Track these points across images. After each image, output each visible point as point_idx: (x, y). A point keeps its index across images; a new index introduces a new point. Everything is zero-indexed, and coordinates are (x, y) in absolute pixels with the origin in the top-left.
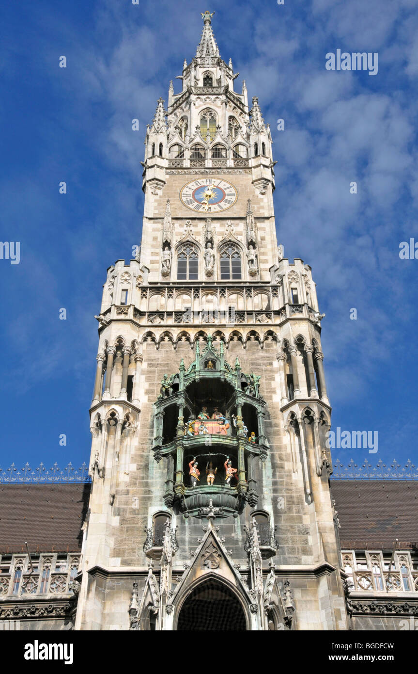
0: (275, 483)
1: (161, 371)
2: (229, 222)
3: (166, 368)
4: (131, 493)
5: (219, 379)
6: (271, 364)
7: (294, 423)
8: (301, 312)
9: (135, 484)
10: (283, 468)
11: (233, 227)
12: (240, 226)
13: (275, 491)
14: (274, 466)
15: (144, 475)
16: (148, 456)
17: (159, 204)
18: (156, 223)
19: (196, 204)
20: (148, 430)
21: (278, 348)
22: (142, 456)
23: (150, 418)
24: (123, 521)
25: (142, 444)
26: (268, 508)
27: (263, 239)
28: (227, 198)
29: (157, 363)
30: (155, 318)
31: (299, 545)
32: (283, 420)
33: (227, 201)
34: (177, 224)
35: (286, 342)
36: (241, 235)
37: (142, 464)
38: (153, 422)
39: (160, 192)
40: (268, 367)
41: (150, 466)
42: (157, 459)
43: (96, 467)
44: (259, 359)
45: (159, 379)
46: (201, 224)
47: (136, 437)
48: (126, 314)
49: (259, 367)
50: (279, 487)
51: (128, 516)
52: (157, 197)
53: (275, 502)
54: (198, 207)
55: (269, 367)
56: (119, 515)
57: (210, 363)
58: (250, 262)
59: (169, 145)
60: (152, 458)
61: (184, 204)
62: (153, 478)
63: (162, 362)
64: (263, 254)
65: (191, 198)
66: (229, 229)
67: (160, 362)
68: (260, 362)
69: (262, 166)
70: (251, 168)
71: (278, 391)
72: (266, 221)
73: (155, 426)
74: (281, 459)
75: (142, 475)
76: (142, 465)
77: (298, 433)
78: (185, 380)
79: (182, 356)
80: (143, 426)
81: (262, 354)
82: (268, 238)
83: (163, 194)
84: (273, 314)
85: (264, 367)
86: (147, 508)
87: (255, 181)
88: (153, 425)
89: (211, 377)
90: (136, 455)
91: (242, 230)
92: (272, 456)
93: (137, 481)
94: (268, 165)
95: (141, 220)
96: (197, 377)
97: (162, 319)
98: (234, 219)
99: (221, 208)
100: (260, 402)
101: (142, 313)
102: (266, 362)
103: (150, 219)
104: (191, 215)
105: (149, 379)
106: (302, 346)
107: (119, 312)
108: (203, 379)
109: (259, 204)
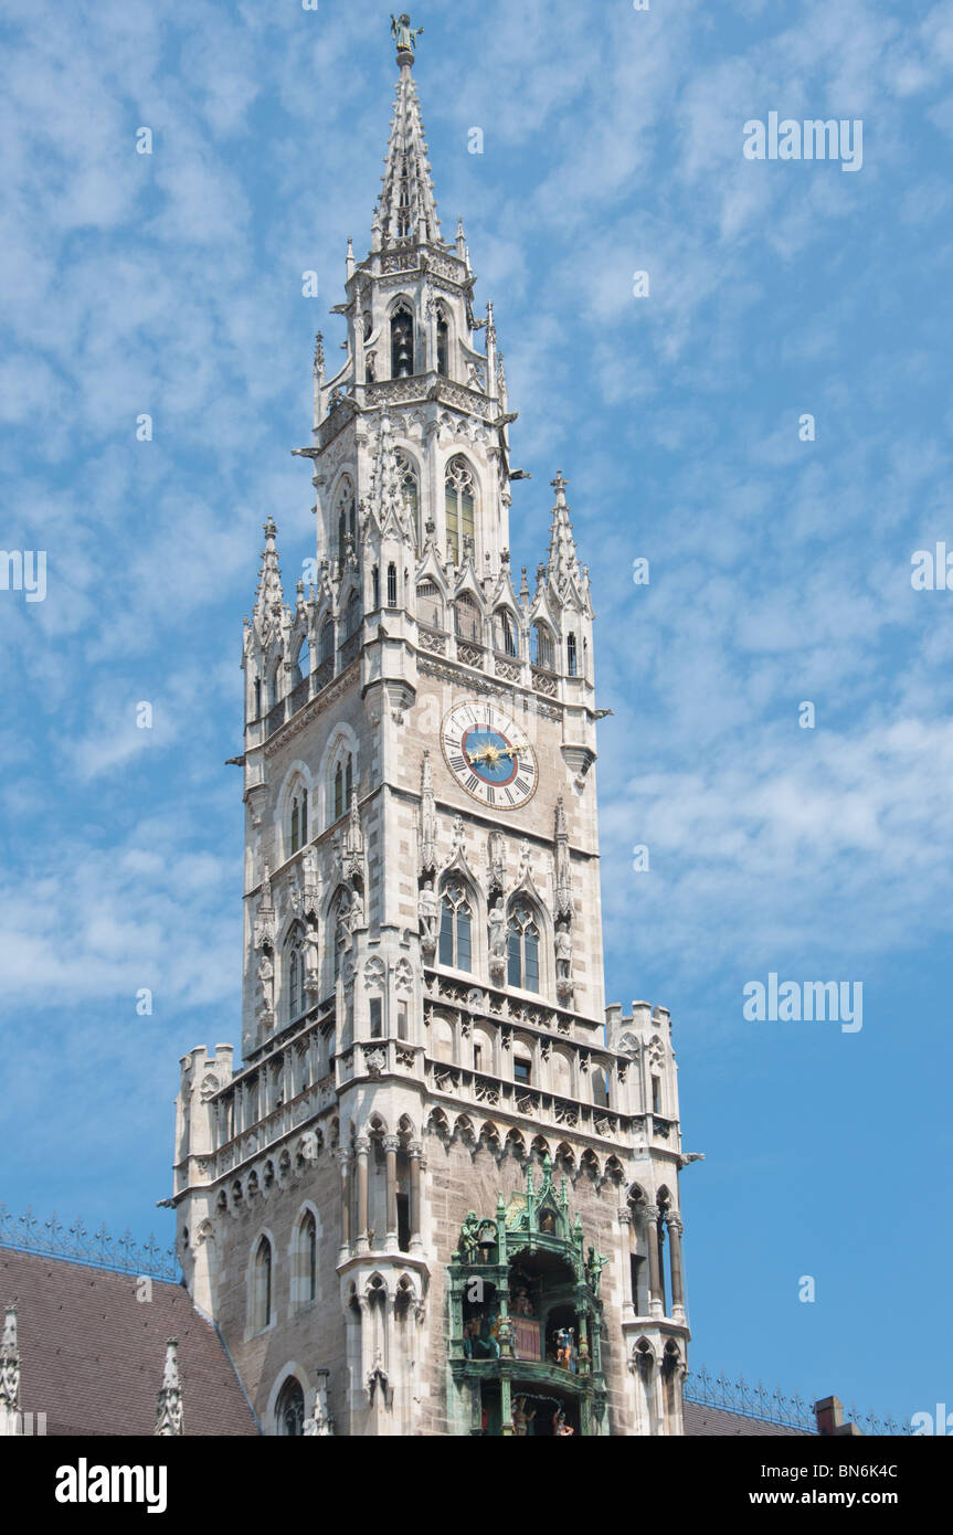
1: (455, 1198)
2: (526, 845)
3: (460, 1194)
5: (561, 1256)
6: (609, 1226)
7: (643, 1361)
8: (666, 1136)
9: (430, 1423)
11: (531, 862)
12: (542, 862)
15: (441, 1408)
16: (444, 1372)
17: (407, 752)
18: (403, 805)
19: (468, 772)
20: (441, 1321)
21: (621, 1195)
22: (436, 1371)
23: (445, 1296)
25: (435, 1346)
27: (578, 908)
28: (521, 774)
29: (447, 1178)
30: (445, 1079)
32: (626, 1349)
33: (520, 784)
34: (441, 818)
35: (636, 1192)
36: (544, 885)
37: (436, 1385)
38: (447, 1303)
39: (406, 715)
40: (606, 1229)
41: (448, 1392)
42: (459, 1383)
43: (379, 1381)
44: (592, 1211)
45: (452, 1215)
46: (481, 835)
47: (426, 1329)
48: (410, 1064)
49: (592, 1227)
52: (402, 730)
54: (472, 783)
55: (606, 1231)
57: (549, 1216)
58: (561, 963)
59: (417, 578)
60: (450, 1379)
61: (448, 766)
62: (453, 1417)
63: (455, 1179)
64: (578, 945)
65: (459, 753)
66: (525, 862)
67: (451, 1178)
68: (594, 1216)
69: (585, 713)
70: (561, 706)
71: (619, 1285)
72: (583, 863)
73: (451, 1313)
74: (622, 1422)
75: (438, 1408)
76: (435, 1388)
77: (646, 1378)
78: (509, 1243)
79: (483, 1173)
80: (434, 1308)
81: (596, 1201)
82: (585, 906)
83: (412, 723)
84: (619, 1121)
85: (599, 1231)
87: (569, 748)
88: (448, 1310)
89: (552, 1250)
90: (427, 1366)
91: (545, 873)
93: (433, 1418)
94: (592, 710)
95: (380, 790)
96: (533, 1247)
97: (456, 1085)
98: (533, 839)
99: (512, 801)
100: (598, 1304)
101: (428, 1063)
102: (602, 1219)
103: (395, 791)
104: (462, 801)
105: (436, 1211)
106: (663, 1207)
107: (400, 1056)
108: (540, 1251)
109: (572, 811)
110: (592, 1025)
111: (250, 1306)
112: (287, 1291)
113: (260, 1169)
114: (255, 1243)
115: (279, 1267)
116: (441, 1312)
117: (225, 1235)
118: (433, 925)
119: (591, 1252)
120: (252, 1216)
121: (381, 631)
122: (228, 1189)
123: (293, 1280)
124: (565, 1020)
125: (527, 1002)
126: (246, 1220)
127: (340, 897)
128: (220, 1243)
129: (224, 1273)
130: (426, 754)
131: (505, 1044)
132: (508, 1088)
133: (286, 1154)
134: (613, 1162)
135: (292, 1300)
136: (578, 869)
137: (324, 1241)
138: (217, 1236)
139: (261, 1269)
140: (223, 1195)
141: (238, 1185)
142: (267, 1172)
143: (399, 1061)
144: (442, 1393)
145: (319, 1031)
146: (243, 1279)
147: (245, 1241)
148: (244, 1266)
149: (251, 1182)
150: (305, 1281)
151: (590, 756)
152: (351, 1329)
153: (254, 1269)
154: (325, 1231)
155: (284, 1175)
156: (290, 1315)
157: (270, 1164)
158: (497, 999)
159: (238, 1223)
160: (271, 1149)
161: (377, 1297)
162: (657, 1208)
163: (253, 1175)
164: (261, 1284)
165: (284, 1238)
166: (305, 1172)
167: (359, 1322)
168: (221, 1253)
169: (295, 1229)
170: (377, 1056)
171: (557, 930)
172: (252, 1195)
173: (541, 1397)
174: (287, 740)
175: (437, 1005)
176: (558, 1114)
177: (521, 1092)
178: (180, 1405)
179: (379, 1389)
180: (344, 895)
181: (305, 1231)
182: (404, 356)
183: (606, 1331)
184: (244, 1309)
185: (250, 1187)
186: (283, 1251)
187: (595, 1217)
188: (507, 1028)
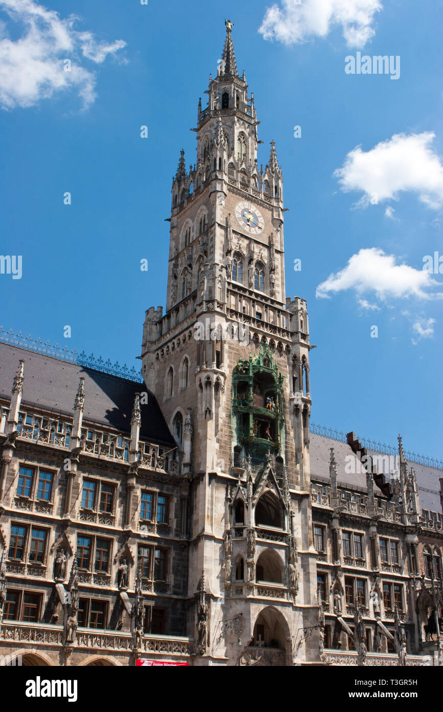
0: (286, 443)
1: (235, 353)
2: (261, 246)
3: (237, 352)
4: (223, 430)
5: (270, 374)
7: (296, 411)
8: (305, 339)
9: (226, 426)
10: (289, 434)
11: (262, 251)
12: (266, 252)
13: (286, 447)
14: (286, 431)
16: (230, 410)
17: (223, 214)
18: (222, 229)
19: (243, 222)
20: (229, 393)
21: (291, 358)
22: (228, 409)
23: (231, 385)
24: (221, 447)
25: (228, 401)
26: (283, 456)
27: (277, 267)
28: (259, 225)
29: (233, 347)
30: (233, 315)
31: (294, 480)
32: (291, 406)
33: (259, 228)
34: (234, 235)
35: (295, 356)
36: (266, 259)
37: (228, 414)
38: (232, 387)
39: (223, 202)
41: (231, 416)
42: (235, 413)
43: (208, 411)
44: (281, 362)
45: (234, 358)
46: (246, 242)
47: (225, 395)
48: (221, 308)
49: (280, 366)
50: (288, 445)
51: (223, 444)
52: (222, 207)
53: (286, 452)
54: (244, 226)
55: (285, 368)
56: (218, 443)
57: (267, 361)
58: (271, 284)
59: (228, 163)
60: (232, 412)
61: (236, 220)
62: (232, 424)
63: (235, 348)
65: (240, 216)
66: (260, 251)
69: (280, 209)
70: (273, 206)
71: (289, 386)
72: (279, 254)
74: (288, 429)
75: (228, 421)
77: (297, 416)
78: (253, 369)
80: (228, 389)
81: (282, 359)
82: (279, 267)
83: (225, 205)
85: (283, 368)
86: (231, 442)
87: (274, 219)
89: (267, 372)
90: (225, 407)
91: (266, 256)
92: (286, 426)
93: (226, 424)
94: (282, 208)
95: (214, 224)
96: (261, 370)
97: (237, 317)
98: (263, 245)
99: (257, 232)
100: (282, 391)
101: (228, 309)
102: (284, 364)
103: (219, 225)
104: (241, 231)
105: (229, 357)
106: (304, 362)
107: (218, 305)
108: (264, 372)
109: (276, 238)
110: (281, 304)
111: (165, 390)
112: (178, 384)
113: (170, 345)
114: (168, 369)
115: (176, 376)
116: (230, 390)
117: (158, 367)
118: (230, 267)
119: (280, 374)
120: (167, 361)
121: (216, 176)
122: (159, 352)
123: (180, 380)
124: (273, 302)
125: (260, 295)
126: (165, 362)
127: (200, 259)
128: (156, 370)
129: (157, 380)
130: (230, 214)
131: (254, 306)
132: (254, 320)
133: (179, 339)
134: (287, 346)
135: (179, 386)
136: (277, 256)
137: (191, 367)
138: (156, 368)
139: (170, 378)
140: (158, 354)
141: (163, 351)
142: (173, 346)
143: (218, 307)
144: (229, 417)
145: (192, 299)
146: (163, 381)
147: (165, 369)
148: (164, 377)
149: (167, 349)
150: (184, 381)
151: (282, 222)
152: (199, 394)
153: (167, 378)
154: (191, 363)
155: (178, 346)
156: (179, 391)
157: (174, 343)
158: (251, 293)
159: (163, 364)
160: (174, 338)
161: (208, 383)
162: (302, 362)
163: (168, 347)
164: (169, 383)
165: (178, 367)
166: (185, 345)
167: (202, 392)
168: (156, 373)
169: (181, 364)
170: (210, 305)
171: (270, 273)
172: (167, 354)
173: (263, 420)
174: (185, 212)
175: (231, 291)
176: (270, 330)
177: (258, 321)
178: (140, 415)
179: (208, 413)
180: (201, 258)
181: (185, 364)
182: (226, 104)
183: (285, 400)
184: (164, 391)
185: (167, 351)
186: (177, 371)
187: (281, 364)
188: (254, 301)
